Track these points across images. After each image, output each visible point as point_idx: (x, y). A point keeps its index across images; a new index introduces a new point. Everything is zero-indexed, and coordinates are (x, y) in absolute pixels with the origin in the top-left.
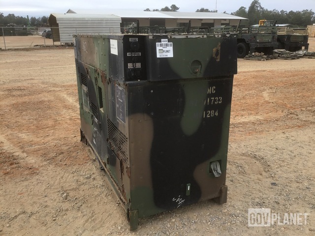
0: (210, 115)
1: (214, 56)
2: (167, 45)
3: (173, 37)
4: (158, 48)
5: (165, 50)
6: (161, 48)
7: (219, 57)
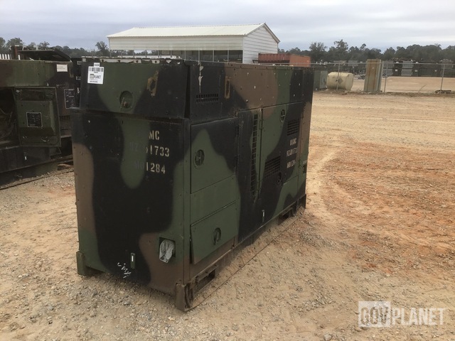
0: (154, 169)
1: (148, 88)
2: (98, 70)
3: (105, 60)
4: (90, 72)
5: (96, 76)
6: (93, 73)
7: (154, 90)
